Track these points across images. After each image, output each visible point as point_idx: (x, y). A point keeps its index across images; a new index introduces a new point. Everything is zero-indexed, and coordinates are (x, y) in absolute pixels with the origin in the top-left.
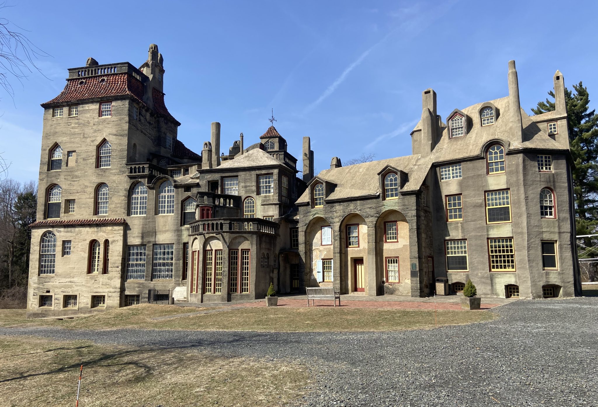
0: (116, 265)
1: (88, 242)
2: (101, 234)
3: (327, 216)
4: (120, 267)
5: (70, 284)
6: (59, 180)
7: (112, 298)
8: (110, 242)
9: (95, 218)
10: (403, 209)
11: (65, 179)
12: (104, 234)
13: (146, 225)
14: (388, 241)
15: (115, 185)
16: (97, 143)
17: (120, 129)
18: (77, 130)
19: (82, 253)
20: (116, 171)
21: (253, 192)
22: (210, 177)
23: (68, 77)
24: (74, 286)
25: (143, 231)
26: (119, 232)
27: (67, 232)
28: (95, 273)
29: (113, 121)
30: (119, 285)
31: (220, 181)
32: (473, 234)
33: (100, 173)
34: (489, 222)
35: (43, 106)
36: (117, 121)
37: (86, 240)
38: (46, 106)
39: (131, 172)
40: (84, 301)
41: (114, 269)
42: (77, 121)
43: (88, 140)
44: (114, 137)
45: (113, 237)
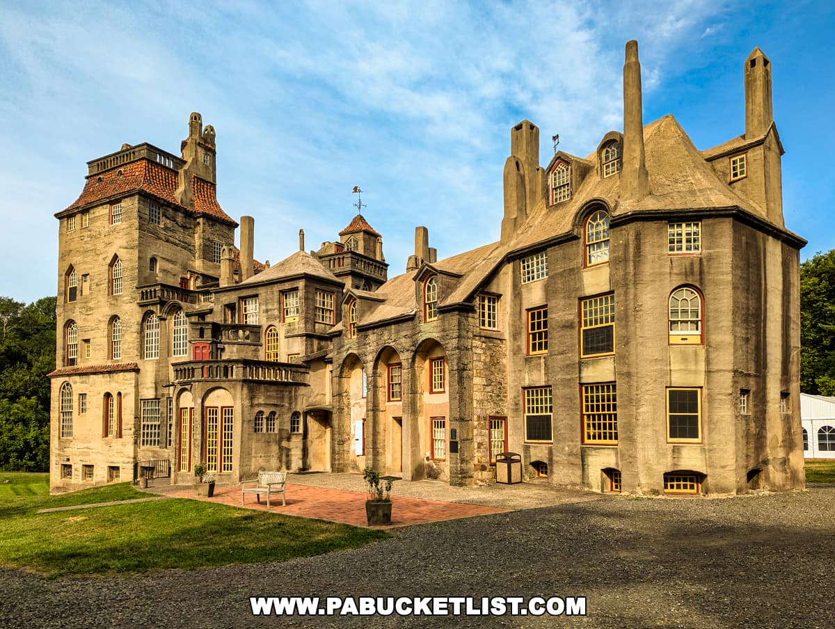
0: (129, 426)
1: (102, 395)
2: (114, 385)
3: (360, 351)
4: (133, 430)
5: (86, 450)
6: (74, 315)
7: (126, 470)
8: (123, 396)
9: (109, 363)
10: (442, 337)
11: (80, 312)
12: (117, 385)
13: (159, 371)
14: (434, 390)
15: (127, 317)
16: (109, 261)
17: (130, 239)
18: (89, 246)
19: (97, 410)
20: (128, 298)
21: (275, 318)
22: (226, 300)
23: (88, 174)
24: (91, 453)
25: (156, 380)
26: (131, 381)
27: (82, 383)
28: (110, 436)
29: (123, 229)
30: (132, 455)
31: (237, 304)
32: (559, 376)
33: (113, 302)
34: (584, 354)
35: (56, 215)
36: (127, 228)
37: (100, 392)
38: (59, 216)
39: (143, 298)
40: (101, 472)
41: (127, 431)
42: (89, 233)
43: (101, 257)
44: (125, 250)
45: (125, 388)
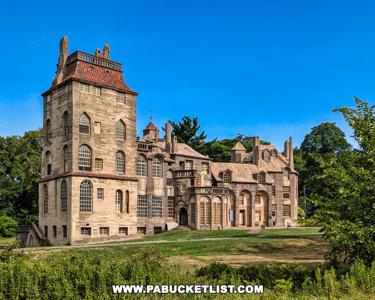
0: (134, 208)
1: (115, 191)
2: (123, 186)
4: (137, 209)
5: (104, 219)
7: (132, 229)
8: (130, 192)
9: (117, 174)
11: (95, 142)
12: (126, 187)
13: (148, 183)
15: (129, 154)
16: (116, 121)
17: (131, 115)
18: (101, 107)
19: (112, 198)
20: (130, 144)
24: (107, 221)
25: (146, 187)
26: (135, 186)
27: (101, 182)
28: (117, 212)
29: (127, 109)
30: (136, 220)
33: (120, 144)
36: (129, 109)
37: (114, 189)
39: (139, 147)
40: (114, 231)
41: (132, 210)
42: (101, 100)
43: (111, 117)
44: (128, 120)
45: (132, 189)
